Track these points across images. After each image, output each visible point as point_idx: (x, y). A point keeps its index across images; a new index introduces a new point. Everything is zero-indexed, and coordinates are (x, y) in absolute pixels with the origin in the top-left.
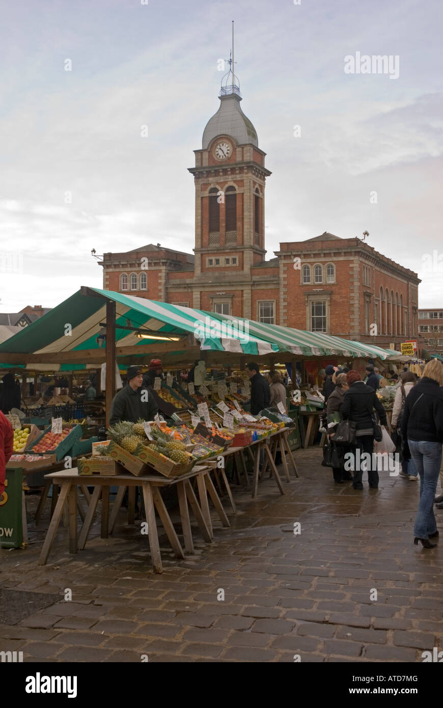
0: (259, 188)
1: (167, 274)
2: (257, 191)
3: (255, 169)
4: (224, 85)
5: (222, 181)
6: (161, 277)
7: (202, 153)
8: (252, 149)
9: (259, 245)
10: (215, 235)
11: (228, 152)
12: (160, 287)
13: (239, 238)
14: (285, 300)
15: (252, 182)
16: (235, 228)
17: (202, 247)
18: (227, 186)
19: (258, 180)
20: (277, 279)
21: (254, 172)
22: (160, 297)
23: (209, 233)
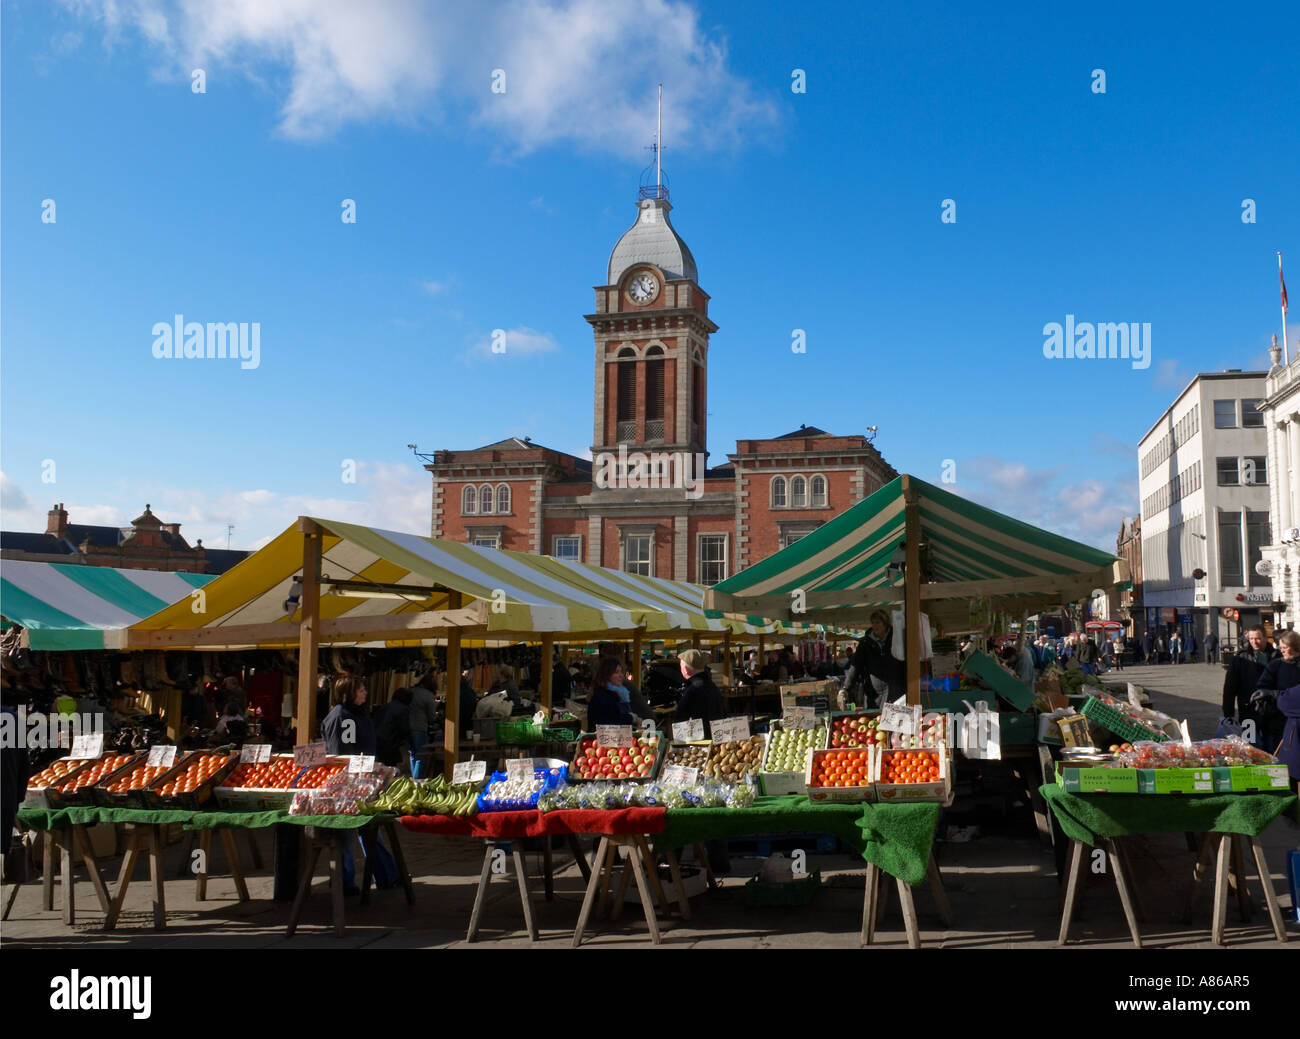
0: (700, 351)
1: (546, 488)
2: (697, 356)
3: (694, 320)
4: (643, 184)
5: (640, 337)
6: (533, 492)
7: (607, 292)
8: (690, 288)
9: (699, 443)
10: (627, 425)
11: (653, 290)
12: (532, 510)
13: (668, 430)
14: (743, 534)
15: (689, 341)
16: (661, 415)
17: (605, 444)
18: (648, 346)
19: (699, 340)
20: (731, 499)
21: (693, 325)
22: (532, 526)
23: (618, 421)
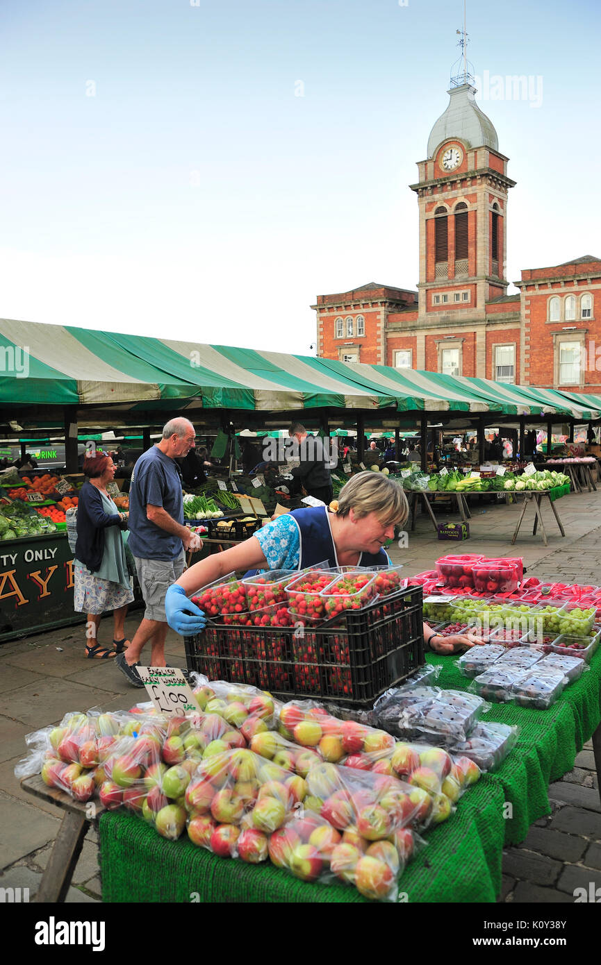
0: (498, 203)
1: (387, 317)
2: (495, 206)
3: (491, 178)
4: (454, 75)
5: (450, 197)
6: (379, 320)
7: (426, 164)
8: (487, 152)
9: (498, 274)
10: (441, 266)
11: (458, 159)
12: (378, 333)
13: (472, 267)
14: (527, 343)
15: (488, 195)
16: (466, 256)
17: (427, 281)
18: (456, 203)
19: (496, 193)
20: (517, 316)
21: (489, 182)
22: (379, 344)
23: (435, 263)
